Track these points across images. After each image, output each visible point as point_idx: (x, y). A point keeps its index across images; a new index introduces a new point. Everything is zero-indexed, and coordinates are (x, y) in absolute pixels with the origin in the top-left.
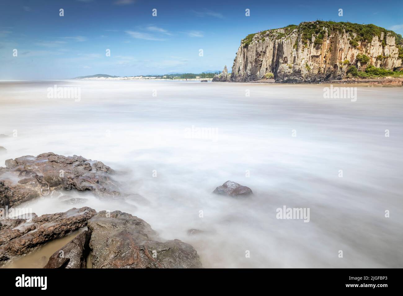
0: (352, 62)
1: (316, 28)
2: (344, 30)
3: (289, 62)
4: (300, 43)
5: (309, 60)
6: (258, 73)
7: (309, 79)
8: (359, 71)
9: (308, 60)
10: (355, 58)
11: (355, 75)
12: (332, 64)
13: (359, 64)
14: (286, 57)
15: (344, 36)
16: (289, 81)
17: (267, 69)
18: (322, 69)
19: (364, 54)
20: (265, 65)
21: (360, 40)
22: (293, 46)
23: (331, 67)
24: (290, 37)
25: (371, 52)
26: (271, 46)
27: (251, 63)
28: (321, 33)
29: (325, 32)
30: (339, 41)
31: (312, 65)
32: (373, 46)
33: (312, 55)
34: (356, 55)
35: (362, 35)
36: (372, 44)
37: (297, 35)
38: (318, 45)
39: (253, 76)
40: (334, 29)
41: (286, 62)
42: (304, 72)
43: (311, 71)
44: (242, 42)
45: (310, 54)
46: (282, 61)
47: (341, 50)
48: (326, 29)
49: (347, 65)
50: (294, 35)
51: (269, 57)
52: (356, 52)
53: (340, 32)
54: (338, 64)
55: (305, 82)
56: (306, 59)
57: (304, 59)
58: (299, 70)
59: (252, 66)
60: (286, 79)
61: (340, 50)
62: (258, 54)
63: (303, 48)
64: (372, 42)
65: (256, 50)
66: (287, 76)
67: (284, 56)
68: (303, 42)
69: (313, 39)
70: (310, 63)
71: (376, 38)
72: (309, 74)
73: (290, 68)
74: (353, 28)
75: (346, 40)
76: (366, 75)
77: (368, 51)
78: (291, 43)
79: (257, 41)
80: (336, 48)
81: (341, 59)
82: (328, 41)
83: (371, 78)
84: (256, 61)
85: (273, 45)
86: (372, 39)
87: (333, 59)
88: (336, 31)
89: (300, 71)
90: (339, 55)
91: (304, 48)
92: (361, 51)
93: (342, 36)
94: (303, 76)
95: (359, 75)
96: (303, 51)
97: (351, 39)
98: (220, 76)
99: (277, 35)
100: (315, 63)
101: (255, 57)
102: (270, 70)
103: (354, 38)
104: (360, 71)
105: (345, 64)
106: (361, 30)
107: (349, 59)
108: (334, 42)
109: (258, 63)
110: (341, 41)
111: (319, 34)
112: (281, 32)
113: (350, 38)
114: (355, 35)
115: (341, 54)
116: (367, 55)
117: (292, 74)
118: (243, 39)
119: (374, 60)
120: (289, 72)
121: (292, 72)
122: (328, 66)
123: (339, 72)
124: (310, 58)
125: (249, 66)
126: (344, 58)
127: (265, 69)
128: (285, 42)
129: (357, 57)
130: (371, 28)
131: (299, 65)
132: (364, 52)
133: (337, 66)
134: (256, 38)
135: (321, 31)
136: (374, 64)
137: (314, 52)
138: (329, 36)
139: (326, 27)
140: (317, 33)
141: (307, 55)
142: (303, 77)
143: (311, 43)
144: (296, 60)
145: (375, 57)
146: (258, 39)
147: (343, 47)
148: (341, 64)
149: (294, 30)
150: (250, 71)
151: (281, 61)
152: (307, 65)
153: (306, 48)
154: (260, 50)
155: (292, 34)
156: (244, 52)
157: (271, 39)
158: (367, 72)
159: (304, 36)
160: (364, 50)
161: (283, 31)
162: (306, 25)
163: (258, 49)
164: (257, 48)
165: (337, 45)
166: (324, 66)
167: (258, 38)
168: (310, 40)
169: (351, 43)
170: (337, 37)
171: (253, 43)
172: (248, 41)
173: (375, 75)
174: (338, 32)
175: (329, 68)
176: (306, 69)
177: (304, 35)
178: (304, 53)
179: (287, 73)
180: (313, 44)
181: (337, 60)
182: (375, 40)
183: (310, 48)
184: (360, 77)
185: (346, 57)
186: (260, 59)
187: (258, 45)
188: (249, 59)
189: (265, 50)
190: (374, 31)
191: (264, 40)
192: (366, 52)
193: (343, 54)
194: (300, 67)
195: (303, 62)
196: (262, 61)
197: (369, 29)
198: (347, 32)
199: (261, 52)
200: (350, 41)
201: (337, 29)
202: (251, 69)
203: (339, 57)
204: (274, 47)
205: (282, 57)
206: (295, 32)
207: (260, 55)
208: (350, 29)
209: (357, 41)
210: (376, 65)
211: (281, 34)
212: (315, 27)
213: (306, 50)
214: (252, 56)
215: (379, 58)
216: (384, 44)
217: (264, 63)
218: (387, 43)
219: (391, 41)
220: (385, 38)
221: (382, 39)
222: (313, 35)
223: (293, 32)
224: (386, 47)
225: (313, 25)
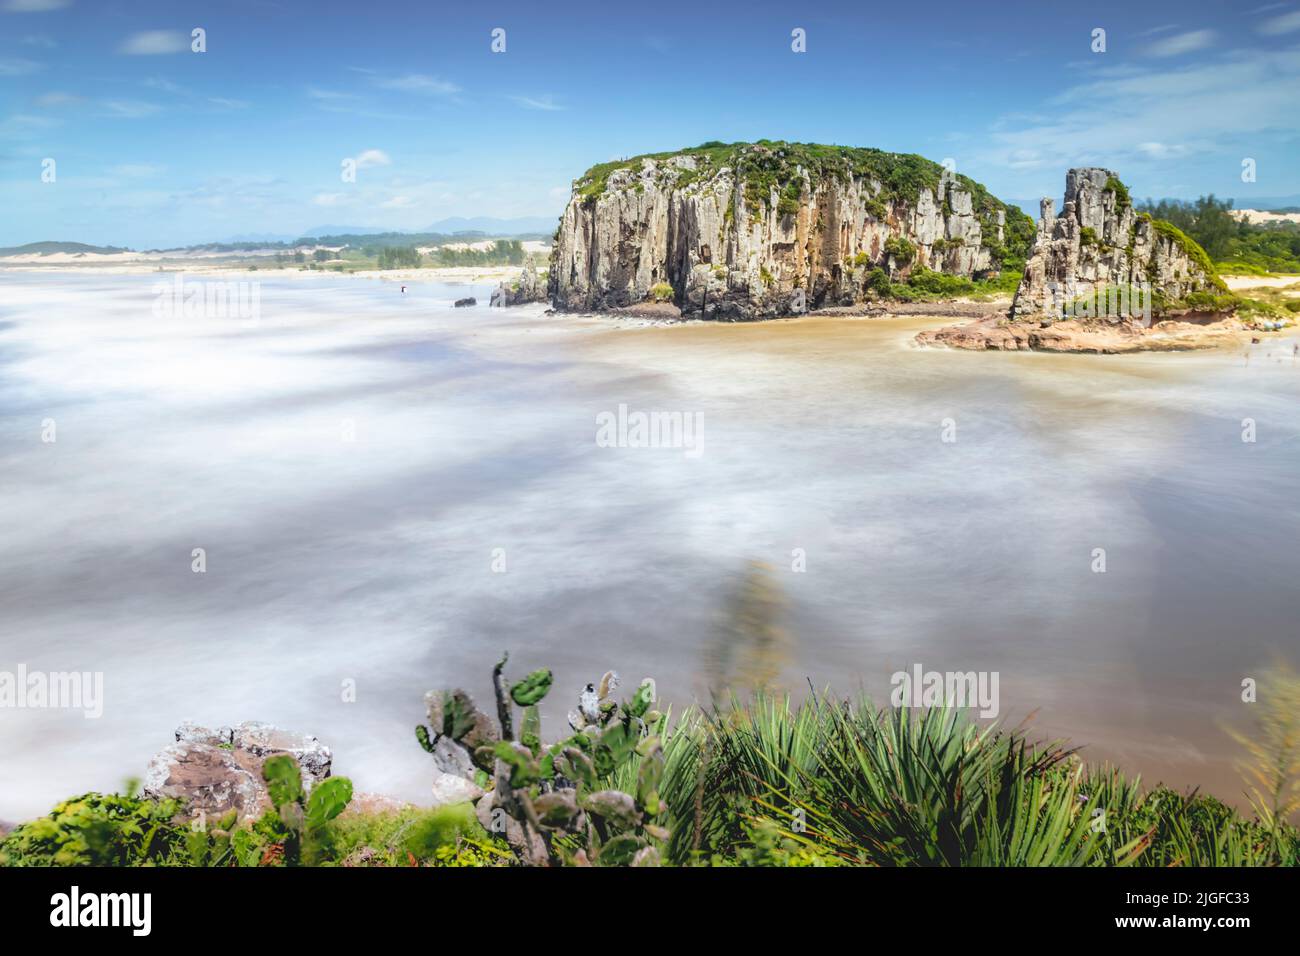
0: (876, 257)
1: (778, 168)
2: (850, 174)
3: (715, 260)
4: (742, 211)
5: (768, 255)
6: (631, 283)
7: (773, 309)
8: (894, 281)
9: (765, 254)
10: (882, 247)
11: (884, 293)
12: (827, 264)
13: (892, 265)
14: (706, 246)
15: (852, 190)
16: (719, 314)
17: (654, 272)
18: (803, 280)
19: (903, 236)
20: (650, 260)
21: (891, 200)
22: (722, 215)
23: (826, 272)
24: (712, 187)
25: (919, 232)
26: (661, 205)
27: (608, 254)
28: (794, 183)
29: (802, 181)
30: (840, 203)
31: (777, 269)
32: (921, 215)
33: (774, 241)
34: (882, 240)
35: (894, 187)
36: (919, 211)
37: (731, 184)
38: (789, 217)
39: (615, 293)
40: (825, 171)
41: (707, 260)
42: (759, 289)
43: (776, 286)
44: (577, 187)
45: (769, 238)
46: (698, 258)
47: (847, 226)
48: (806, 172)
49: (863, 268)
50: (722, 183)
51: (659, 238)
52: (882, 233)
53: (840, 180)
54: (841, 263)
55: (763, 316)
56: (759, 255)
57: (754, 253)
58: (743, 284)
59: (611, 263)
60: (710, 308)
61: (843, 227)
62: (627, 231)
63: (750, 225)
64: (920, 205)
65: (621, 218)
66: (713, 300)
67: (701, 243)
68: (748, 207)
69: (775, 200)
70: (770, 264)
71: (926, 196)
72: (773, 295)
73: (719, 277)
74: (872, 168)
75: (856, 199)
76: (910, 293)
77: (912, 229)
78: (717, 208)
79: (620, 191)
80: (832, 221)
81: (848, 250)
82: (813, 205)
83: (923, 301)
84: (623, 250)
85: (667, 202)
86: (918, 197)
87: (829, 250)
88: (831, 177)
89: (748, 286)
90: (843, 239)
91: (751, 223)
92: (895, 228)
93: (847, 189)
94: (756, 300)
95: (895, 293)
96: (751, 231)
97: (868, 198)
98: (514, 288)
99: (675, 174)
100: (784, 265)
101: (618, 239)
102: (663, 276)
103: (876, 194)
104: (897, 282)
105: (858, 265)
106: (890, 172)
107: (867, 250)
108: (827, 205)
109: (628, 258)
110: (845, 203)
111: (788, 185)
112: (687, 167)
113: (866, 194)
114: (876, 185)
115: (848, 238)
116: (908, 238)
117: (725, 294)
118: (578, 179)
119: (927, 252)
120: (718, 290)
121: (726, 289)
122: (817, 270)
123: (845, 287)
124: (769, 250)
125: (603, 266)
126: (856, 249)
127: (650, 274)
128: (701, 202)
129: (885, 245)
130: (913, 167)
131: (744, 271)
132: (902, 231)
133: (840, 270)
134: (616, 182)
135: (792, 178)
136: (927, 263)
137: (778, 237)
138: (813, 189)
139: (803, 167)
140: (782, 181)
141: (763, 242)
142: (754, 304)
143: (769, 210)
144: (734, 257)
145: (929, 245)
146: (623, 186)
147: (851, 219)
148: (849, 264)
149: (723, 170)
150: (608, 279)
151: (693, 255)
152: (764, 271)
153: (759, 225)
154: (631, 217)
155: (717, 181)
156: (584, 219)
157: (660, 187)
158: (912, 284)
159: (749, 191)
160: (902, 224)
161: (689, 163)
162: (753, 160)
163: (625, 216)
164: (621, 213)
165: (836, 213)
166: (806, 271)
167: (623, 182)
168: (768, 202)
169: (869, 208)
170: (833, 193)
171: (608, 196)
172: (593, 189)
173: (931, 294)
174: (834, 179)
175: (821, 276)
176: (763, 281)
177: (751, 186)
178: (754, 236)
179: (711, 291)
180: (774, 214)
181: (839, 254)
182: (926, 201)
183: (768, 224)
184: (898, 299)
185: (860, 245)
186: (633, 244)
187: (624, 204)
188: (603, 244)
189: (647, 220)
190: (921, 176)
191: (640, 189)
192: (907, 230)
193: (852, 236)
194: (746, 276)
195: (753, 263)
196: (639, 250)
197: (908, 169)
198: (856, 178)
199: (635, 223)
200: (867, 204)
201: (832, 171)
202: (609, 273)
203: (843, 245)
204: (670, 211)
205: (696, 244)
206: (726, 174)
207: (632, 232)
208: (863, 170)
209: (883, 202)
210: (933, 266)
211: (686, 171)
212: (776, 166)
213: (757, 228)
214: (609, 233)
215: (937, 247)
216: (946, 211)
217: (645, 255)
218: (954, 207)
219: (963, 203)
220: (948, 195)
221: (941, 197)
222: (772, 187)
223: (721, 176)
224: (953, 219)
225: (770, 160)
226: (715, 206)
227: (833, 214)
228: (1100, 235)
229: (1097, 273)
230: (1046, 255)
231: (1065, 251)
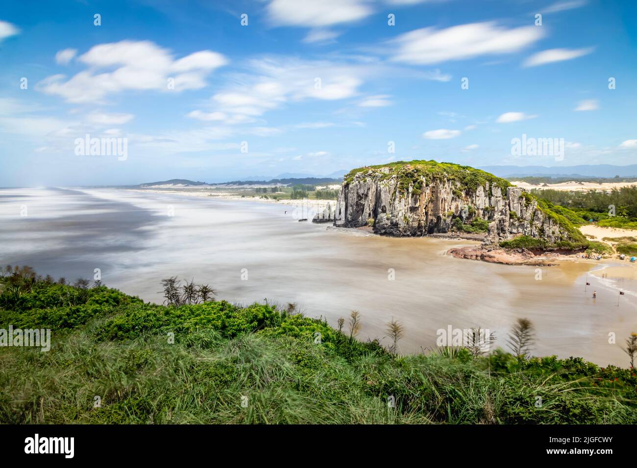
0: (457, 213)
1: (413, 177)
2: (445, 179)
3: (387, 212)
4: (397, 193)
5: (408, 211)
6: (360, 218)
7: (409, 233)
8: (465, 224)
9: (406, 211)
10: (459, 209)
11: (460, 229)
12: (434, 215)
13: (464, 216)
14: (384, 206)
15: (446, 185)
16: (385, 234)
17: (370, 214)
18: (422, 222)
19: (470, 205)
20: (368, 209)
21: (464, 190)
22: (391, 194)
23: (434, 219)
25: (477, 203)
26: (373, 187)
27: (352, 206)
28: (419, 183)
29: (422, 182)
30: (441, 190)
31: (411, 217)
32: (478, 196)
33: (410, 206)
34: (460, 206)
35: (466, 184)
36: (477, 194)
37: (396, 182)
38: (416, 197)
39: (354, 221)
40: (434, 178)
41: (384, 212)
42: (402, 224)
43: (411, 223)
44: (345, 178)
45: (408, 204)
47: (444, 200)
48: (424, 178)
49: (451, 218)
50: (392, 181)
51: (372, 201)
52: (460, 203)
53: (441, 181)
54: (441, 215)
55: (404, 236)
56: (403, 211)
57: (400, 210)
58: (396, 222)
59: (353, 209)
60: (383, 231)
61: (442, 201)
62: (359, 197)
63: (400, 199)
64: (477, 192)
65: (357, 193)
66: (384, 228)
67: (382, 205)
68: (400, 191)
69: (411, 189)
70: (409, 214)
71: (481, 188)
72: (408, 227)
73: (388, 219)
74: (456, 176)
75: (448, 190)
76: (471, 229)
77: (474, 202)
78: (389, 191)
79: (358, 181)
80: (437, 198)
81: (444, 210)
82: (428, 191)
83: (476, 233)
84: (357, 204)
86: (476, 189)
87: (436, 209)
88: (437, 180)
89: (398, 223)
90: (442, 205)
91: (401, 198)
92: (466, 201)
93: (444, 185)
94: (400, 229)
95: (465, 229)
96: (400, 202)
97: (454, 189)
99: (380, 175)
100: (414, 215)
101: (356, 200)
102: (372, 216)
103: (457, 187)
104: (466, 224)
105: (448, 216)
106: (464, 178)
107: (453, 210)
108: (434, 192)
109: (360, 208)
110: (443, 191)
111: (416, 184)
112: (385, 173)
113: (453, 187)
114: (459, 184)
115: (444, 205)
116: (473, 206)
117: (389, 226)
118: (346, 175)
119: (481, 212)
120: (387, 224)
121: (390, 224)
122: (430, 217)
123: (442, 225)
124: (408, 209)
125: (350, 210)
126: (448, 209)
127: (368, 215)
128: (383, 189)
129: (461, 208)
130: (475, 176)
131: (397, 217)
132: (470, 203)
133: (441, 218)
134: (357, 177)
135: (418, 181)
136: (481, 217)
137: (412, 203)
138: (427, 186)
139: (424, 176)
140: (414, 182)
141: (405, 206)
142: (400, 231)
143: (408, 193)
144: (393, 211)
145: (482, 209)
146: (359, 179)
147: (446, 197)
148: (445, 216)
149: (394, 176)
150: (351, 216)
151: (380, 210)
152: (405, 218)
153: (403, 199)
154: (361, 192)
156: (345, 191)
157: (374, 180)
158: (473, 225)
160: (470, 200)
161: (386, 171)
162: (404, 173)
163: (359, 191)
164: (357, 190)
165: (439, 194)
166: (424, 218)
167: (359, 177)
168: (408, 190)
169: (454, 193)
170: (437, 187)
171: (353, 183)
172: (349, 180)
173: (480, 230)
174: (438, 181)
175: (432, 220)
176: (405, 222)
177: (401, 184)
178: (402, 203)
179: (384, 225)
180: (410, 195)
181: (440, 211)
182: (480, 191)
183: (407, 199)
184: (465, 231)
185: (450, 208)
186: (361, 202)
187: (359, 187)
188: (350, 201)
189: (367, 193)
190: (478, 180)
191: (365, 181)
192: (472, 202)
193: (446, 204)
194: (398, 219)
195: (401, 214)
196: (364, 205)
197: (473, 177)
198: (448, 180)
199: (363, 194)
200: (453, 191)
201: (438, 177)
202: (352, 214)
203: (442, 208)
205: (380, 207)
206: (394, 177)
207: (362, 198)
208: (451, 178)
209: (461, 190)
210: (484, 218)
211: (384, 174)
212: (412, 176)
213: (403, 200)
214: (352, 198)
215: (485, 210)
216: (490, 195)
217: (366, 207)
218: (493, 193)
219: (497, 192)
220: (490, 188)
221: (487, 189)
222: (410, 184)
223: (392, 178)
224: (493, 198)
225: (410, 173)
226: (388, 190)
227: (437, 195)
228: (519, 215)
229: (518, 230)
230: (497, 221)
231: (504, 221)
